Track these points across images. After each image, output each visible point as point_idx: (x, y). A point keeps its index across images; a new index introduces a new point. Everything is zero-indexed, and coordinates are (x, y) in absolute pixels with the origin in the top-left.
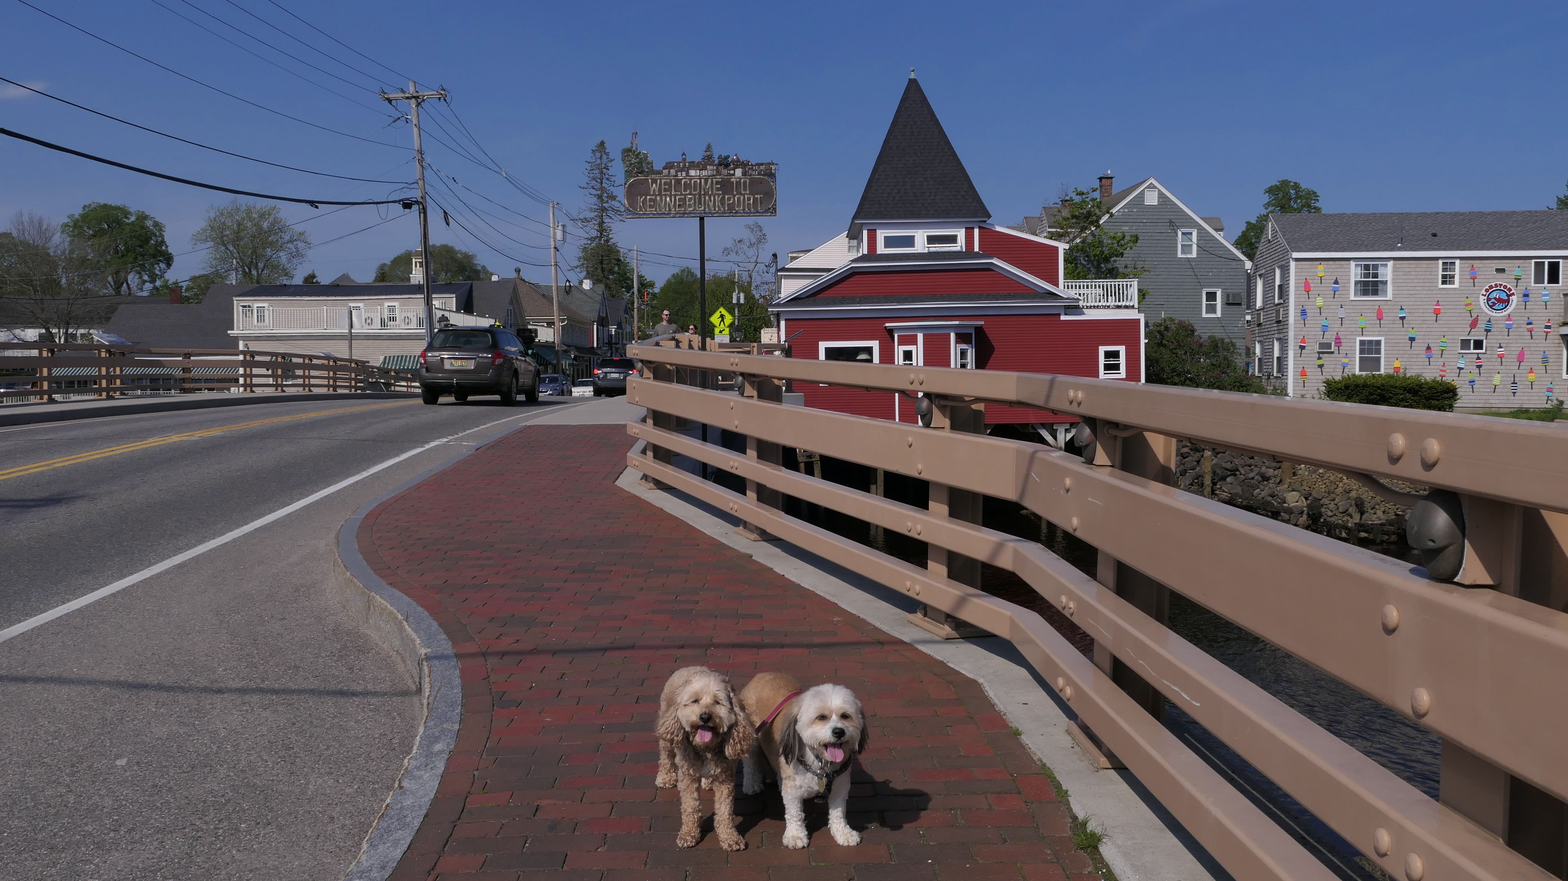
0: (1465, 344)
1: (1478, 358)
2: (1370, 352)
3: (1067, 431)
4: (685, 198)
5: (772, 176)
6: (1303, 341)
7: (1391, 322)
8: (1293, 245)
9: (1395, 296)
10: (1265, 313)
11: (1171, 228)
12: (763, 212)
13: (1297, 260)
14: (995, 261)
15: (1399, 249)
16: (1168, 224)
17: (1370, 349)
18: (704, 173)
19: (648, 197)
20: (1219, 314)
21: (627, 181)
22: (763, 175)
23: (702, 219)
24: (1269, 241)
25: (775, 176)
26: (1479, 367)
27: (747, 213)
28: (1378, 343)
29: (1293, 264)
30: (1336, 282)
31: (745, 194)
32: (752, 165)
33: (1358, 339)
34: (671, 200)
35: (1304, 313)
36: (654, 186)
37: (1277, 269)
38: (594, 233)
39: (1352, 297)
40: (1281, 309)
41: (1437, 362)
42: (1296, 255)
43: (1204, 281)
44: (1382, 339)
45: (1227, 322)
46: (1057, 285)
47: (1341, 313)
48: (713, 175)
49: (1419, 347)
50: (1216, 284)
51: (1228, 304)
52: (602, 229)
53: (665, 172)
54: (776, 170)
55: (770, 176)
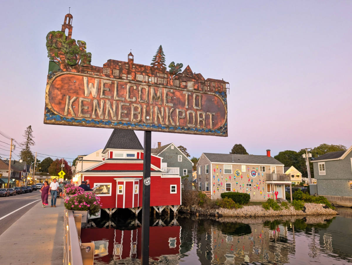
0: (247, 185)
1: (250, 188)
2: (228, 186)
3: (162, 208)
4: (130, 107)
5: (224, 94)
6: (214, 183)
7: (232, 179)
8: (211, 160)
9: (233, 173)
10: (202, 176)
12: (215, 131)
15: (233, 162)
16: (176, 154)
17: (228, 185)
19: (81, 99)
20: (187, 175)
21: (52, 74)
22: (214, 92)
23: (148, 134)
26: (251, 190)
27: (199, 130)
28: (230, 184)
29: (211, 165)
30: (221, 170)
31: (197, 110)
33: (226, 183)
34: (112, 106)
35: (214, 177)
36: (90, 85)
37: (206, 166)
38: (25, 148)
39: (224, 173)
40: (208, 175)
41: (242, 189)
42: (212, 163)
44: (231, 183)
46: (160, 168)
47: (222, 177)
49: (238, 185)
50: (186, 168)
51: (189, 173)
52: (27, 147)
54: (227, 89)
55: (221, 94)
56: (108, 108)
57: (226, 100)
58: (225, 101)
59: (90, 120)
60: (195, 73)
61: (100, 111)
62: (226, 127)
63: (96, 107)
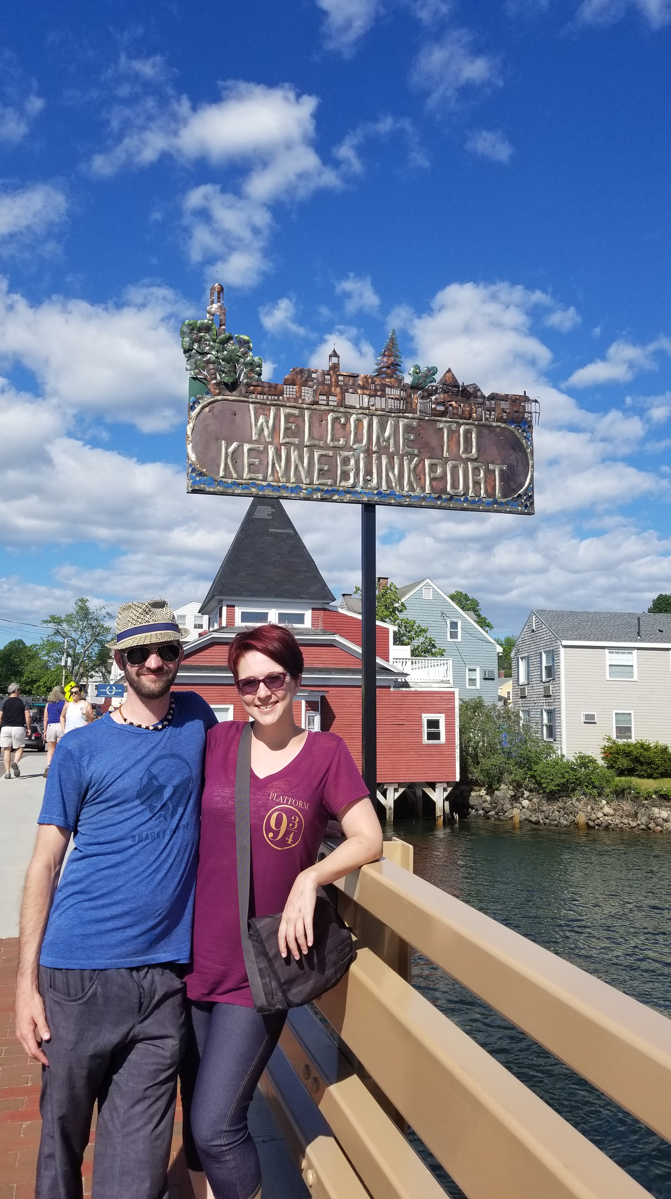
2: (623, 722)
3: (396, 790)
4: (334, 457)
5: (526, 425)
7: (637, 699)
8: (561, 635)
9: (639, 678)
10: (529, 688)
11: (442, 617)
12: (507, 504)
13: (566, 647)
14: (337, 638)
15: (640, 641)
16: (441, 615)
17: (623, 718)
18: (379, 403)
19: (246, 447)
20: (478, 687)
21: (196, 402)
22: (505, 422)
23: (369, 510)
24: (533, 631)
25: (531, 427)
27: (473, 502)
28: (629, 715)
29: (562, 650)
31: (468, 459)
32: (484, 397)
33: (614, 712)
34: (301, 458)
36: (261, 420)
37: (543, 654)
39: (608, 678)
40: (551, 686)
42: (565, 643)
43: (467, 660)
44: (631, 712)
45: (484, 693)
46: (388, 661)
48: (400, 411)
50: (476, 663)
51: (485, 679)
53: (290, 391)
54: (534, 414)
55: (520, 426)
56: (295, 461)
57: (532, 437)
58: (529, 440)
59: (264, 483)
60: (463, 383)
61: (280, 467)
62: (530, 494)
63: (273, 460)
